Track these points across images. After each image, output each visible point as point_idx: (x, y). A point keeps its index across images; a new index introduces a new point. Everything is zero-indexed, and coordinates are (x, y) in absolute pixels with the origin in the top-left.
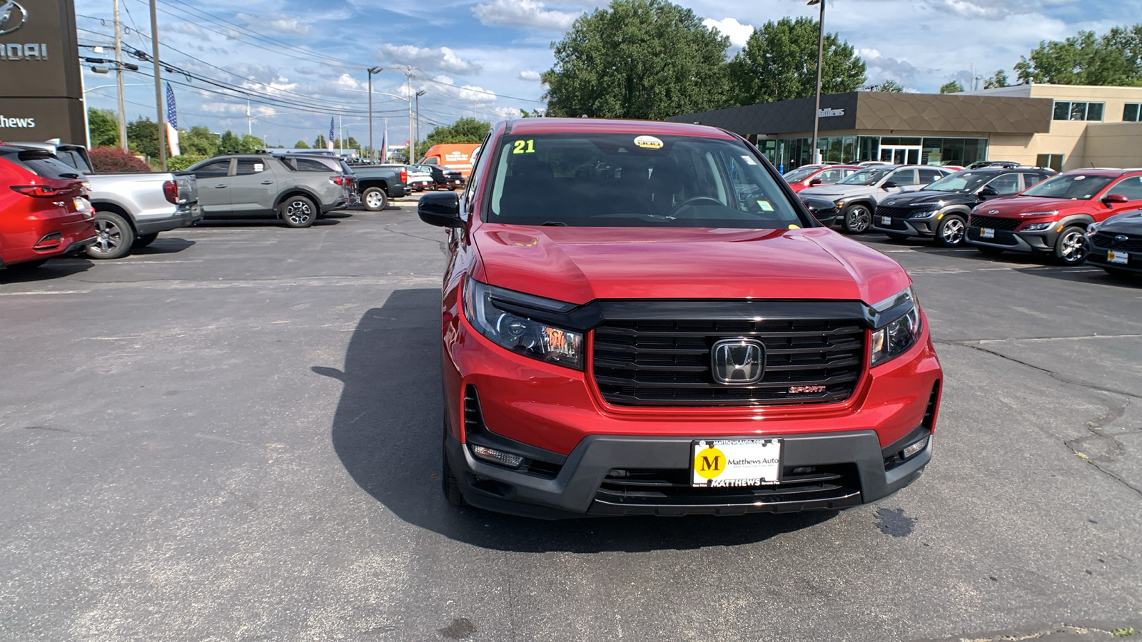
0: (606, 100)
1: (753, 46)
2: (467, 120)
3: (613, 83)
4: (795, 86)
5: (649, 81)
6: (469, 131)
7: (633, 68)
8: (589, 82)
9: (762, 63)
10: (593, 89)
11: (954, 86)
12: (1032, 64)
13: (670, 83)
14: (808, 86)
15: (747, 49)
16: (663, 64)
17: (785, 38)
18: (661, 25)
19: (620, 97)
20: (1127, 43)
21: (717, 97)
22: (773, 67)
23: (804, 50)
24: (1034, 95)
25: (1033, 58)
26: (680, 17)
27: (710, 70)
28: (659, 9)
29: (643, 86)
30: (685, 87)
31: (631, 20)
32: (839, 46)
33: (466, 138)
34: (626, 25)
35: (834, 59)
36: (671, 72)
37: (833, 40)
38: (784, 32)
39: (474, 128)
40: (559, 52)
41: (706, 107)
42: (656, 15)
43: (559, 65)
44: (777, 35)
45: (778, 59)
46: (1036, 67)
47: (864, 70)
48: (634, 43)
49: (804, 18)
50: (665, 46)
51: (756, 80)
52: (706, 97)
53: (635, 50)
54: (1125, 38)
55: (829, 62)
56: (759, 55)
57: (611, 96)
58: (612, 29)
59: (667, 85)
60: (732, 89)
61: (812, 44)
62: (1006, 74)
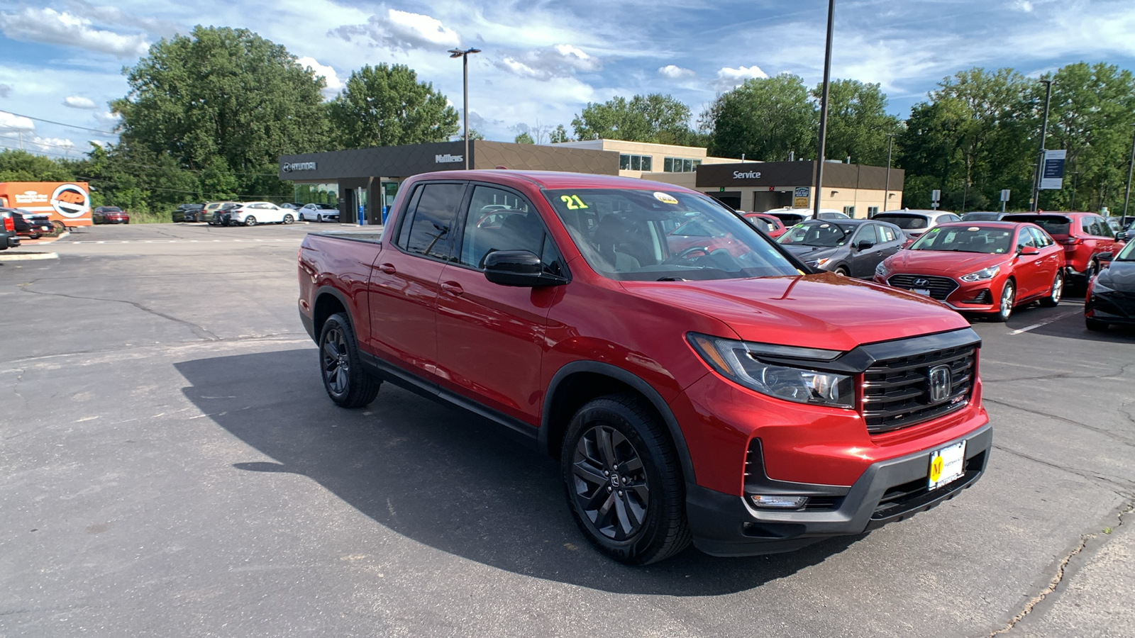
0: (197, 135)
1: (354, 89)
2: (14, 152)
3: (203, 117)
4: (398, 132)
5: (245, 117)
6: (18, 166)
7: (225, 103)
8: (174, 114)
9: (364, 106)
10: (180, 122)
11: (526, 137)
12: (584, 121)
13: (268, 121)
14: (409, 131)
15: (347, 91)
16: (258, 101)
17: (385, 83)
18: (253, 60)
19: (213, 133)
20: (645, 109)
21: (317, 137)
22: (374, 111)
23: (403, 96)
24: (606, 148)
25: (584, 116)
26: (272, 53)
27: (308, 109)
28: (248, 42)
29: (238, 121)
30: (285, 125)
31: (218, 51)
32: (434, 95)
33: (15, 174)
34: (214, 56)
35: (431, 107)
36: (269, 109)
37: (428, 89)
38: (383, 78)
39: (26, 162)
40: (133, 78)
41: (307, 147)
42: (246, 48)
43: (135, 94)
44: (376, 80)
45: (379, 103)
46: (586, 125)
47: (457, 119)
48: (224, 76)
49: (400, 65)
50: (259, 81)
51: (360, 123)
52: (306, 138)
53: (226, 83)
54: (643, 105)
55: (427, 110)
56: (360, 99)
57: (202, 131)
58: (198, 58)
59: (265, 122)
60: (331, 130)
61: (410, 92)
62: (565, 128)
